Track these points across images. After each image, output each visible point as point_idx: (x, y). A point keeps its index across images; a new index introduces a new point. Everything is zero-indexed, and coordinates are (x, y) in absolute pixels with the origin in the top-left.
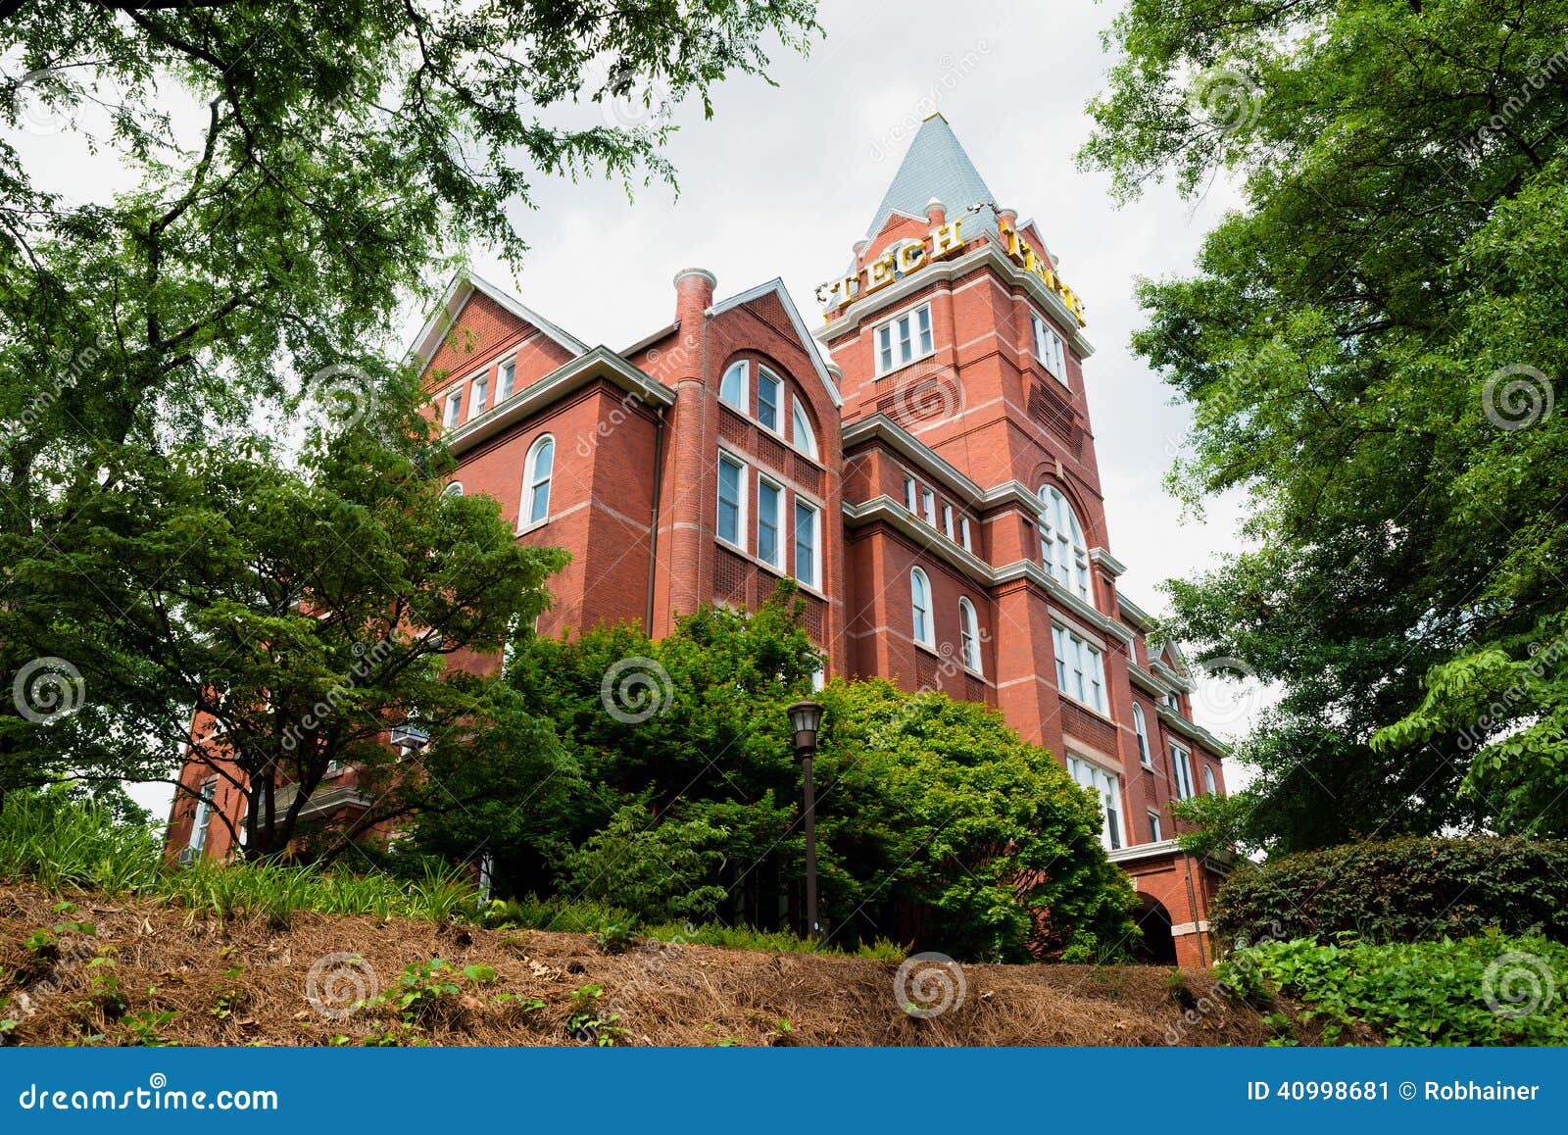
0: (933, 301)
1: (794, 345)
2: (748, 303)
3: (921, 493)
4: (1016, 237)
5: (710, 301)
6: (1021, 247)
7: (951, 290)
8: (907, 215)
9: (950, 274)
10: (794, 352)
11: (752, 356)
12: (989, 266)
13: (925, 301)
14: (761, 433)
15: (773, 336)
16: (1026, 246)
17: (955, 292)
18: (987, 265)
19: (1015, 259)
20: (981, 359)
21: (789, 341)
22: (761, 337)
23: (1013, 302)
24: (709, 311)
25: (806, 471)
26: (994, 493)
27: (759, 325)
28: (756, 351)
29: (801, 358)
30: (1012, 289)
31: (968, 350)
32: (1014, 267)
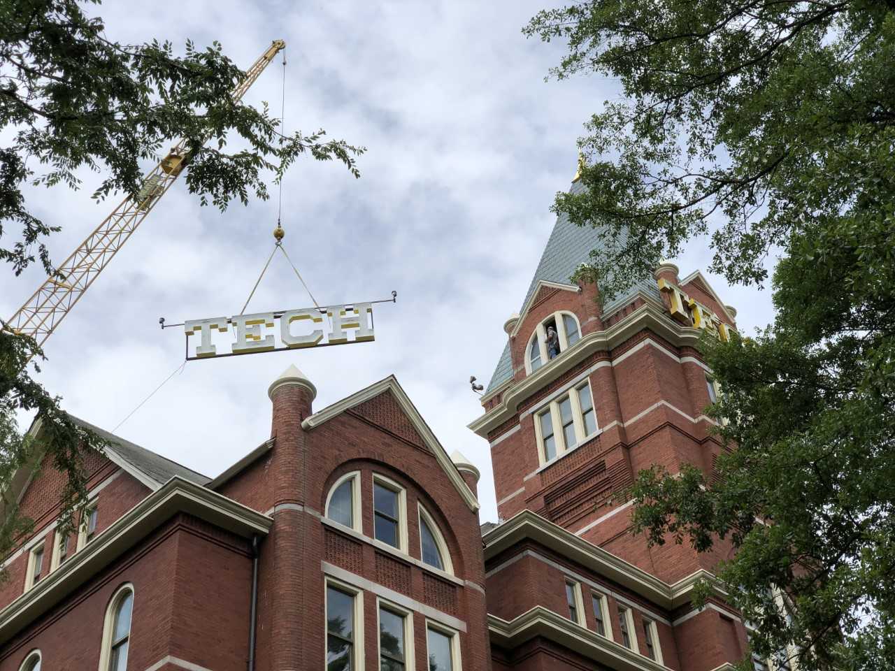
0: (592, 376)
1: (416, 447)
2: (354, 408)
3: (591, 598)
4: (677, 293)
5: (308, 411)
6: (685, 304)
7: (611, 361)
8: (556, 286)
9: (608, 344)
10: (416, 455)
11: (364, 465)
12: (648, 329)
13: (584, 375)
14: (379, 553)
15: (388, 440)
16: (691, 302)
17: (615, 362)
18: (646, 330)
19: (677, 318)
20: (651, 433)
21: (408, 443)
22: (373, 444)
23: (684, 365)
24: (308, 421)
25: (439, 591)
26: (683, 587)
27: (371, 430)
28: (368, 460)
29: (426, 461)
30: (680, 350)
31: (636, 424)
32: (677, 326)
